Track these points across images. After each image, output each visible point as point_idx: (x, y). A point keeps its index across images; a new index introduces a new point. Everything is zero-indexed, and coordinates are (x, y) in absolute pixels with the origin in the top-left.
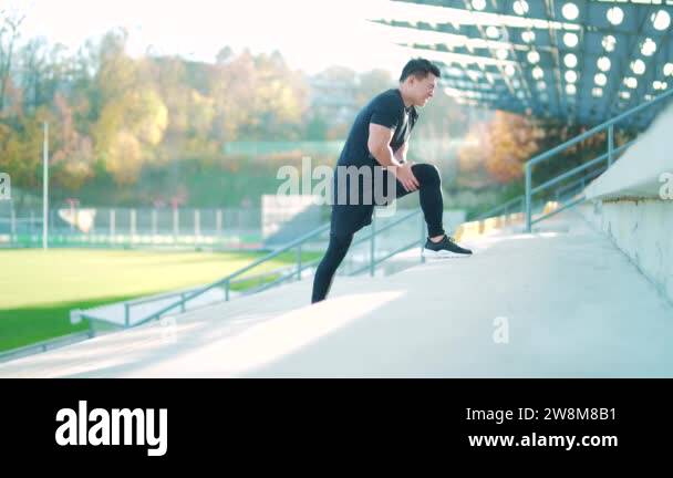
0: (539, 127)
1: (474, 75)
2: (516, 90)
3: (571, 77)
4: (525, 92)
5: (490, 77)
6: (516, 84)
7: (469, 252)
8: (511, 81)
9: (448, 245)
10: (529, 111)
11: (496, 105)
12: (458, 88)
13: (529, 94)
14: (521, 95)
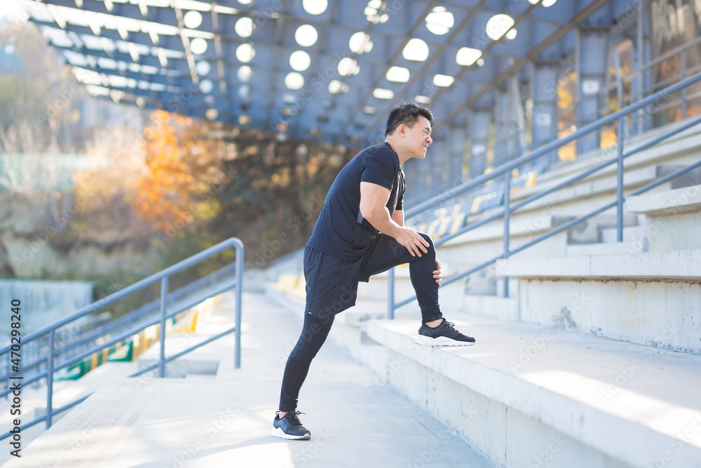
0: (227, 140)
1: (135, 50)
2: (202, 78)
3: (300, 61)
4: (216, 83)
5: (163, 55)
6: (204, 68)
7: (472, 340)
8: (196, 62)
9: (447, 331)
10: (212, 114)
11: (158, 101)
12: (99, 70)
13: (223, 86)
14: (206, 86)
